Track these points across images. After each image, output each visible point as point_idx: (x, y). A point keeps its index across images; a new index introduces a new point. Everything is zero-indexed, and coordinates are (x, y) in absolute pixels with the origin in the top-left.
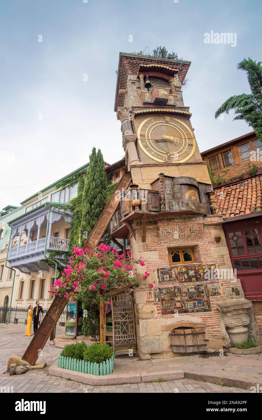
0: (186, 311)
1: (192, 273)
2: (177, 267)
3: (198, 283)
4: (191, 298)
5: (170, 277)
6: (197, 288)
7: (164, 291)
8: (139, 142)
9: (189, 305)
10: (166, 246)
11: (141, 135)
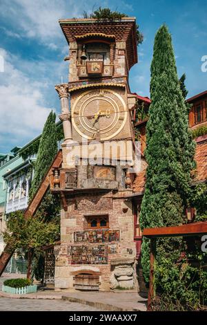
0: (89, 263)
1: (100, 236)
2: (89, 232)
3: (101, 244)
4: (94, 254)
5: (83, 238)
6: (100, 247)
7: (75, 248)
8: (73, 120)
9: (92, 259)
10: (83, 214)
11: (75, 113)
